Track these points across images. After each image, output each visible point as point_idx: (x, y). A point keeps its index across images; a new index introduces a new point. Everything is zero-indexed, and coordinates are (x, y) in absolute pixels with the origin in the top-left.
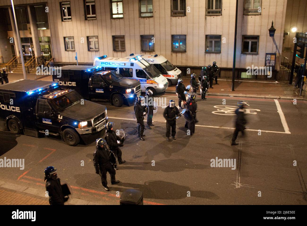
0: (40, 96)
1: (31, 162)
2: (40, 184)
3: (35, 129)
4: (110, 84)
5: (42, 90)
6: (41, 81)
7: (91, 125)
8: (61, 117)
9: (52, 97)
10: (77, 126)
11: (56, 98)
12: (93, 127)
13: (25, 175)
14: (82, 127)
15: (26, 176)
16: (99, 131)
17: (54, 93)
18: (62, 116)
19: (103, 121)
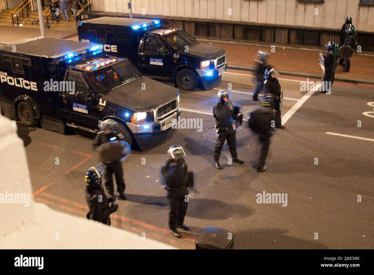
0: (70, 66)
1: (52, 173)
2: (66, 207)
3: (60, 120)
4: (175, 51)
5: (74, 56)
6: (72, 41)
7: (153, 120)
8: (103, 103)
9: (90, 69)
10: (129, 120)
11: (96, 71)
12: (155, 123)
13: (43, 191)
14: (138, 122)
15: (44, 193)
16: (164, 130)
17: (93, 62)
18: (105, 102)
19: (173, 113)
